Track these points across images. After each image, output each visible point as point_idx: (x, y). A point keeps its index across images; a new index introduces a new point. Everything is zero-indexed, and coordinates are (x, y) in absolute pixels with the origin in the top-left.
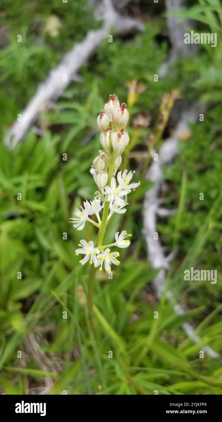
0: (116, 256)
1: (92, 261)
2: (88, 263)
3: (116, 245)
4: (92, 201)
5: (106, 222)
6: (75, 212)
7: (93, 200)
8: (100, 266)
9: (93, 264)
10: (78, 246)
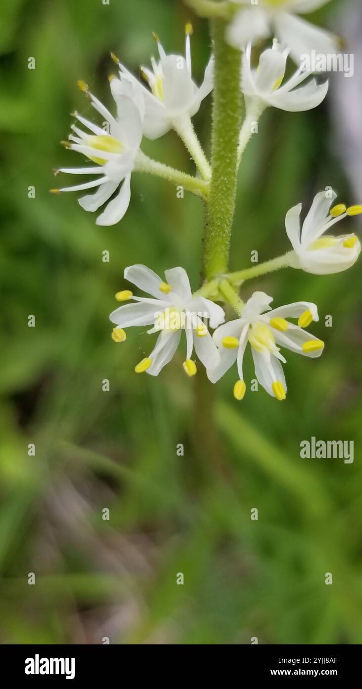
0: (304, 321)
1: (195, 357)
2: (173, 368)
3: (294, 266)
4: (151, 69)
5: (232, 164)
6: (71, 137)
7: (153, 59)
8: (232, 372)
9: (201, 368)
10: (115, 300)
